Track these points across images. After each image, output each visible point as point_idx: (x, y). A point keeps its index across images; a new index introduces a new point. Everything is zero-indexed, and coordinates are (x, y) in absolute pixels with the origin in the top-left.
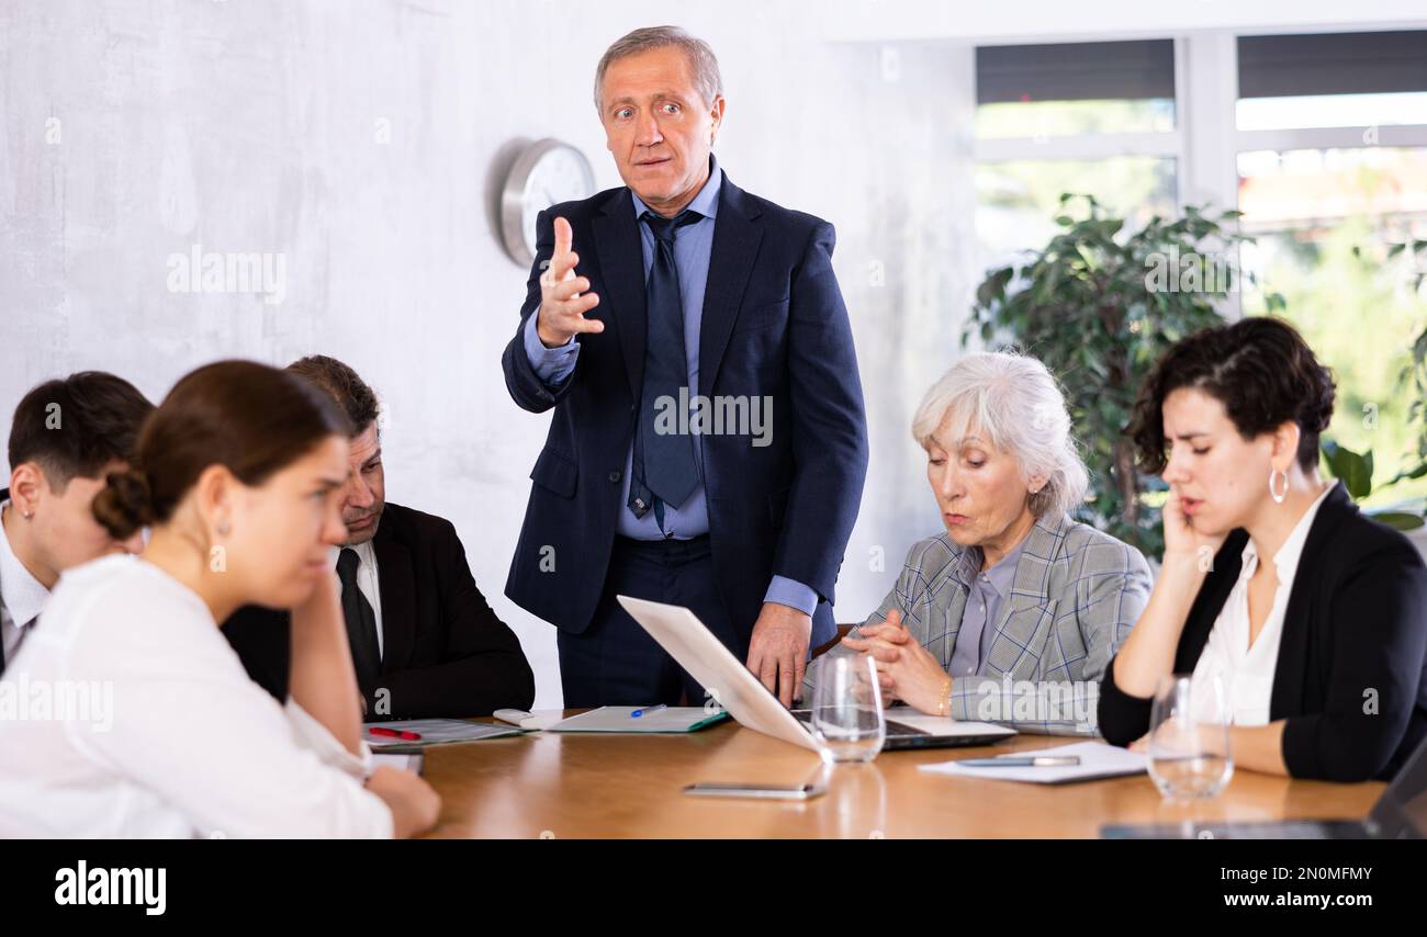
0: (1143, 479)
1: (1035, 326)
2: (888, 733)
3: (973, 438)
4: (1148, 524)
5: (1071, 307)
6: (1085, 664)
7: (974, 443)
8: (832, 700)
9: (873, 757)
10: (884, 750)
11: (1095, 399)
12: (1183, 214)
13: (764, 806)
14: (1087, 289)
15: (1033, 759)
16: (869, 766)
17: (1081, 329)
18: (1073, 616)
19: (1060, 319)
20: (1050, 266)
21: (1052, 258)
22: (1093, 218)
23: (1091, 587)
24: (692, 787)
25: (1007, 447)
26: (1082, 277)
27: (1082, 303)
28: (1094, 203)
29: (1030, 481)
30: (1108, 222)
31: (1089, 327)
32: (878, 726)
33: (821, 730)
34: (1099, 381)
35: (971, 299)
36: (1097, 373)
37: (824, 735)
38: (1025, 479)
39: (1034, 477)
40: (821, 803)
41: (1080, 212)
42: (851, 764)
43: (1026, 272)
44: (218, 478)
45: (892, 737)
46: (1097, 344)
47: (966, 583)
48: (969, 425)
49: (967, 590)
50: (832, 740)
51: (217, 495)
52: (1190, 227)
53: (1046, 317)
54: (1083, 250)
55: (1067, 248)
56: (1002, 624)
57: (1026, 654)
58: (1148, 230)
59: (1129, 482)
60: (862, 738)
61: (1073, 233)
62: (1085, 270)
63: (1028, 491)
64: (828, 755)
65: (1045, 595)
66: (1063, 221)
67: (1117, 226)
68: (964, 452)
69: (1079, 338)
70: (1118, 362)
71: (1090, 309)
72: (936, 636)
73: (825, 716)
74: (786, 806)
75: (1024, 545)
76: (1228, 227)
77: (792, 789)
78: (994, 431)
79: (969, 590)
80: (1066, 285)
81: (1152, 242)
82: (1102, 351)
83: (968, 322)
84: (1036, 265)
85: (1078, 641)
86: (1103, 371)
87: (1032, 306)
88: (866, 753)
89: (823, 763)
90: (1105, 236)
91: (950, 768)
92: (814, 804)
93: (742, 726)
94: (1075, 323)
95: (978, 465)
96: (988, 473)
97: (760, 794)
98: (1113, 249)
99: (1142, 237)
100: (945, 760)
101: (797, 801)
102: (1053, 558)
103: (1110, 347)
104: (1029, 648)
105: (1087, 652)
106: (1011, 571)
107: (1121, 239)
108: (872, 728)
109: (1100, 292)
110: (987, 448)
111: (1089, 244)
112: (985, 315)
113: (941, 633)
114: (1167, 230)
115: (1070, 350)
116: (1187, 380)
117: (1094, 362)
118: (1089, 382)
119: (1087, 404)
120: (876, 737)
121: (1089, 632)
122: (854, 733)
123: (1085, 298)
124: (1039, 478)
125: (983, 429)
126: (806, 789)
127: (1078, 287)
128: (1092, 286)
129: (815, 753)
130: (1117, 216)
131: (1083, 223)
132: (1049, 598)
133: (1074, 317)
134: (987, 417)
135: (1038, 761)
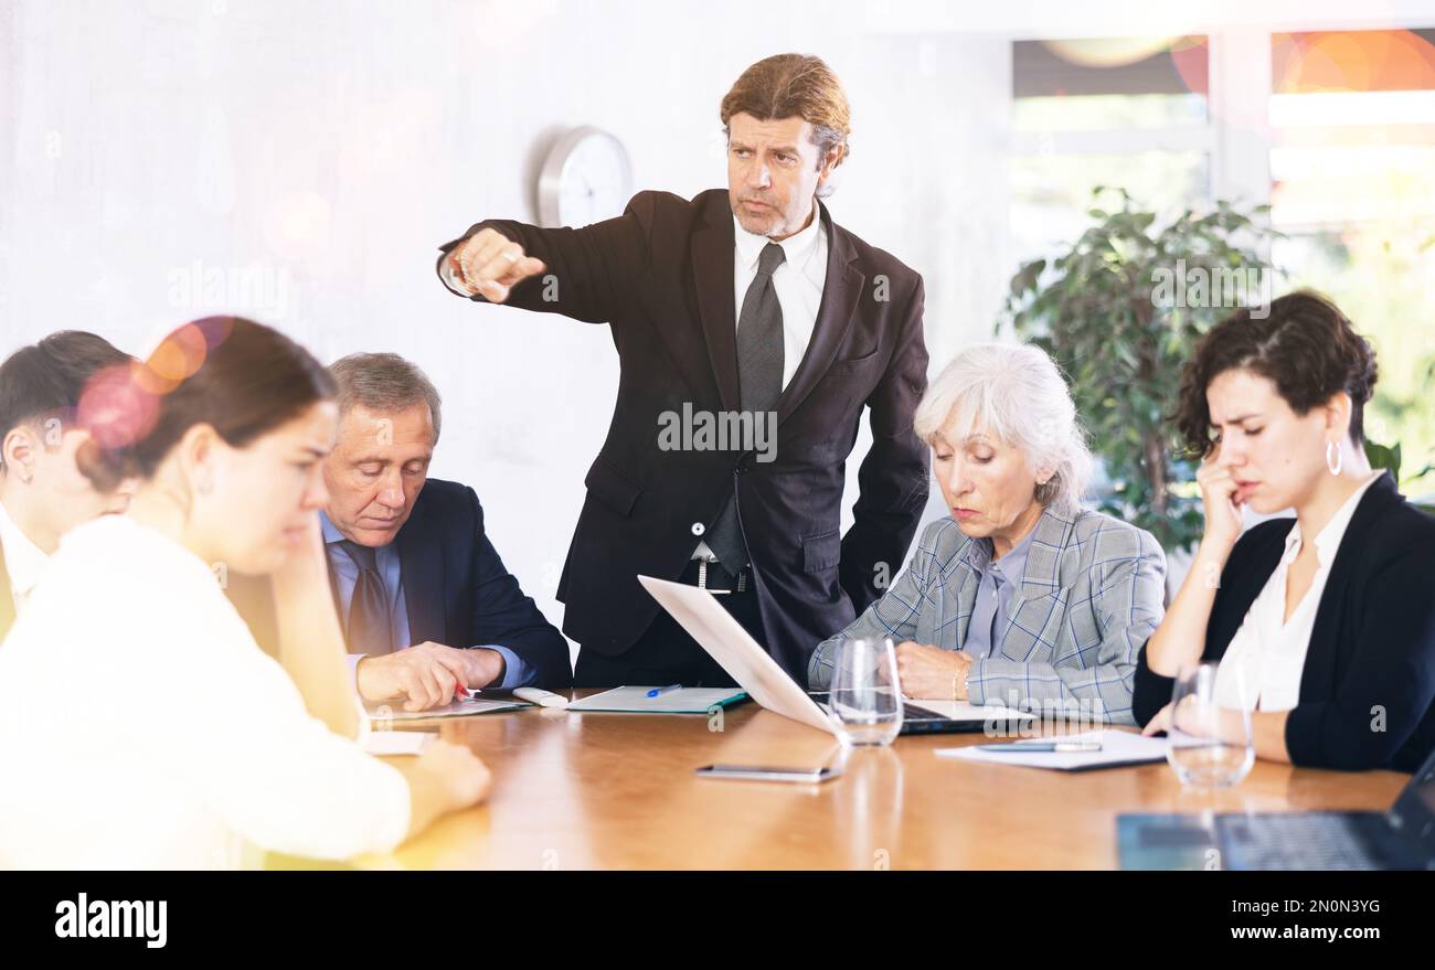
0: (1173, 469)
1: (1067, 317)
2: (906, 717)
3: (979, 435)
4: (1176, 514)
5: (1103, 298)
6: (1099, 650)
7: (981, 440)
8: (850, 684)
9: (890, 740)
10: (902, 734)
11: (1125, 390)
12: (1215, 208)
13: (777, 789)
14: (1119, 281)
15: (1054, 744)
16: (886, 750)
17: (1112, 320)
18: (1087, 604)
19: (1092, 311)
20: (1082, 258)
21: (1084, 250)
22: (1126, 211)
23: (1105, 573)
24: (710, 769)
25: (1015, 442)
26: (1115, 269)
27: (1113, 295)
28: (1126, 197)
29: (1038, 473)
30: (1140, 215)
31: (1121, 318)
32: (896, 709)
33: (838, 712)
34: (1129, 372)
35: (1005, 290)
36: (1127, 365)
37: (841, 718)
38: (1033, 471)
39: (1042, 469)
40: (835, 785)
41: (1113, 205)
42: (868, 748)
43: (1059, 264)
44: (204, 437)
45: (910, 720)
46: (1128, 335)
47: (977, 569)
48: (975, 422)
49: (979, 575)
50: (849, 722)
51: (200, 455)
52: (1222, 220)
53: (1078, 308)
54: (1115, 242)
55: (1100, 241)
56: (1015, 613)
57: (1039, 643)
58: (1180, 223)
59: (1158, 472)
60: (880, 721)
61: (1106, 226)
62: (1117, 262)
63: (1036, 483)
64: (845, 738)
65: (1057, 583)
66: (1096, 214)
67: (1149, 219)
68: (970, 448)
69: (1110, 329)
70: (1148, 353)
71: (1123, 301)
72: (949, 620)
73: (842, 697)
74: (800, 790)
75: (1034, 534)
76: (1258, 220)
77: (808, 772)
78: (1001, 427)
79: (981, 575)
80: (1098, 276)
81: (1184, 235)
82: (1133, 343)
83: (1001, 313)
84: (1068, 257)
85: (1093, 628)
86: (1134, 362)
87: (1064, 297)
88: (883, 737)
89: (841, 746)
90: (1137, 229)
91: (969, 753)
92: (828, 787)
93: (761, 708)
94: (1106, 315)
95: (986, 460)
96: (996, 468)
97: (773, 776)
98: (1145, 242)
99: (1173, 230)
100: (964, 744)
101: (810, 784)
102: (1064, 545)
103: (1141, 338)
104: (1042, 637)
105: (1101, 639)
106: (1022, 561)
107: (1153, 232)
108: (890, 712)
109: (1132, 284)
110: (994, 444)
111: (1122, 236)
112: (1018, 306)
113: (954, 617)
114: (1198, 224)
115: (1101, 341)
116: (1232, 362)
117: (1125, 353)
118: (1119, 372)
119: (1118, 393)
120: (893, 720)
121: (1103, 618)
122: (872, 716)
123: (1116, 290)
124: (1047, 469)
125: (989, 423)
126: (824, 771)
127: (1109, 279)
128: (1124, 279)
129: (831, 735)
130: (1150, 209)
131: (1116, 216)
132: (1061, 586)
133: (1105, 308)
134: (994, 412)
135: (1058, 747)
